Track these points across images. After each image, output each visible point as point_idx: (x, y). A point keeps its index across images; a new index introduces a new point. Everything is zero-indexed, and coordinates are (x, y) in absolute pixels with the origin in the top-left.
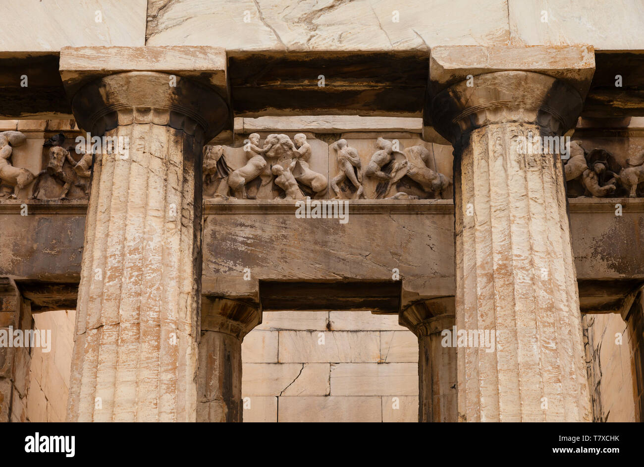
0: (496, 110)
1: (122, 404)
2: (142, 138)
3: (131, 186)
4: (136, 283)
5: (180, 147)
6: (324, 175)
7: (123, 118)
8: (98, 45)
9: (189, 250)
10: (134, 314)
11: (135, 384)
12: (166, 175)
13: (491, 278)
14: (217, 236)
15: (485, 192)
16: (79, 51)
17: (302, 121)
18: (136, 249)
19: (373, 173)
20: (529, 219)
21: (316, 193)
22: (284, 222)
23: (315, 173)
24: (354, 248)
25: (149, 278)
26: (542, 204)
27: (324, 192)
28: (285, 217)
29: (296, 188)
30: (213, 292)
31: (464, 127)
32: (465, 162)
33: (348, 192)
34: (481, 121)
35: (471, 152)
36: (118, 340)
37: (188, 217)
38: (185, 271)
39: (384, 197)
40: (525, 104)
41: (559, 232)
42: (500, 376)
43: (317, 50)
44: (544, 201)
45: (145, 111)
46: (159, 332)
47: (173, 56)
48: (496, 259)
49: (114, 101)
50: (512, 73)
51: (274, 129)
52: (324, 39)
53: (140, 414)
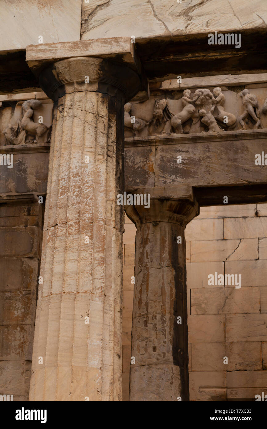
1: (69, 274)
2: (80, 101)
3: (73, 132)
4: (77, 196)
5: (106, 105)
6: (234, 114)
7: (68, 89)
8: (50, 42)
9: (113, 172)
10: (76, 216)
11: (77, 261)
12: (97, 124)
14: (164, 159)
16: (38, 47)
17: (218, 79)
18: (77, 174)
19: (266, 111)
21: (229, 126)
22: (208, 148)
23: (227, 113)
25: (86, 192)
27: (234, 126)
28: (208, 144)
29: (215, 124)
30: (162, 196)
33: (250, 124)
36: (66, 233)
37: (112, 150)
38: (110, 186)
43: (192, 33)
45: (81, 83)
46: (92, 227)
47: (97, 45)
49: (62, 78)
51: (200, 86)
52: (197, 26)
53: (81, 280)
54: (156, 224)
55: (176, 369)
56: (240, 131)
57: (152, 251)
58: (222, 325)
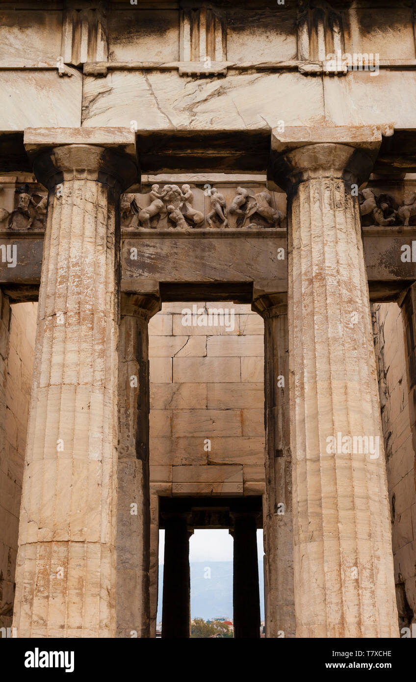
0: (315, 170)
1: (69, 365)
2: (79, 189)
3: (73, 221)
4: (77, 286)
5: (105, 195)
6: (202, 212)
7: (67, 176)
8: (49, 126)
9: (112, 264)
10: (76, 306)
11: (77, 352)
12: (96, 214)
13: (311, 282)
15: (307, 225)
16: (37, 131)
17: (186, 176)
18: (77, 264)
19: (234, 211)
20: (337, 243)
21: (197, 224)
22: (175, 244)
23: (195, 210)
24: (221, 261)
25: (85, 282)
26: (345, 232)
27: (202, 224)
28: (176, 240)
29: (183, 221)
30: (129, 290)
31: (294, 181)
32: (294, 204)
33: (218, 223)
34: (305, 177)
35: (298, 198)
36: (66, 323)
37: (111, 242)
38: (109, 278)
39: (242, 227)
40: (334, 165)
41: (356, 251)
42: (317, 346)
43: (196, 129)
44: (347, 231)
45: (81, 171)
46: (93, 318)
47: (100, 133)
48: (314, 269)
49: (61, 164)
50: (326, 145)
52: (201, 122)
53: (81, 372)
55: (139, 463)
56: (208, 229)
58: (169, 419)
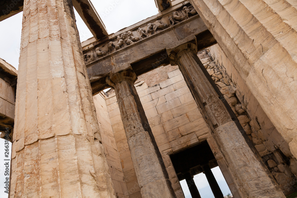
6: (138, 36)
14: (117, 59)
19: (149, 31)
21: (137, 41)
22: (132, 50)
23: (135, 37)
24: (151, 47)
27: (139, 40)
39: (154, 34)
54: (120, 82)
55: (147, 133)
57: (122, 92)
58: (162, 127)
